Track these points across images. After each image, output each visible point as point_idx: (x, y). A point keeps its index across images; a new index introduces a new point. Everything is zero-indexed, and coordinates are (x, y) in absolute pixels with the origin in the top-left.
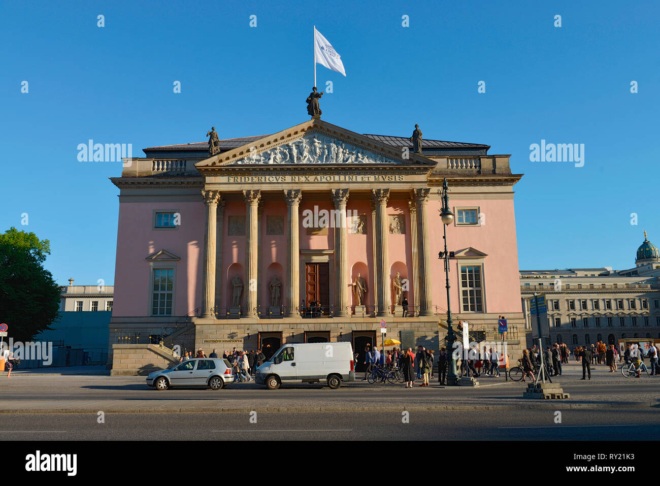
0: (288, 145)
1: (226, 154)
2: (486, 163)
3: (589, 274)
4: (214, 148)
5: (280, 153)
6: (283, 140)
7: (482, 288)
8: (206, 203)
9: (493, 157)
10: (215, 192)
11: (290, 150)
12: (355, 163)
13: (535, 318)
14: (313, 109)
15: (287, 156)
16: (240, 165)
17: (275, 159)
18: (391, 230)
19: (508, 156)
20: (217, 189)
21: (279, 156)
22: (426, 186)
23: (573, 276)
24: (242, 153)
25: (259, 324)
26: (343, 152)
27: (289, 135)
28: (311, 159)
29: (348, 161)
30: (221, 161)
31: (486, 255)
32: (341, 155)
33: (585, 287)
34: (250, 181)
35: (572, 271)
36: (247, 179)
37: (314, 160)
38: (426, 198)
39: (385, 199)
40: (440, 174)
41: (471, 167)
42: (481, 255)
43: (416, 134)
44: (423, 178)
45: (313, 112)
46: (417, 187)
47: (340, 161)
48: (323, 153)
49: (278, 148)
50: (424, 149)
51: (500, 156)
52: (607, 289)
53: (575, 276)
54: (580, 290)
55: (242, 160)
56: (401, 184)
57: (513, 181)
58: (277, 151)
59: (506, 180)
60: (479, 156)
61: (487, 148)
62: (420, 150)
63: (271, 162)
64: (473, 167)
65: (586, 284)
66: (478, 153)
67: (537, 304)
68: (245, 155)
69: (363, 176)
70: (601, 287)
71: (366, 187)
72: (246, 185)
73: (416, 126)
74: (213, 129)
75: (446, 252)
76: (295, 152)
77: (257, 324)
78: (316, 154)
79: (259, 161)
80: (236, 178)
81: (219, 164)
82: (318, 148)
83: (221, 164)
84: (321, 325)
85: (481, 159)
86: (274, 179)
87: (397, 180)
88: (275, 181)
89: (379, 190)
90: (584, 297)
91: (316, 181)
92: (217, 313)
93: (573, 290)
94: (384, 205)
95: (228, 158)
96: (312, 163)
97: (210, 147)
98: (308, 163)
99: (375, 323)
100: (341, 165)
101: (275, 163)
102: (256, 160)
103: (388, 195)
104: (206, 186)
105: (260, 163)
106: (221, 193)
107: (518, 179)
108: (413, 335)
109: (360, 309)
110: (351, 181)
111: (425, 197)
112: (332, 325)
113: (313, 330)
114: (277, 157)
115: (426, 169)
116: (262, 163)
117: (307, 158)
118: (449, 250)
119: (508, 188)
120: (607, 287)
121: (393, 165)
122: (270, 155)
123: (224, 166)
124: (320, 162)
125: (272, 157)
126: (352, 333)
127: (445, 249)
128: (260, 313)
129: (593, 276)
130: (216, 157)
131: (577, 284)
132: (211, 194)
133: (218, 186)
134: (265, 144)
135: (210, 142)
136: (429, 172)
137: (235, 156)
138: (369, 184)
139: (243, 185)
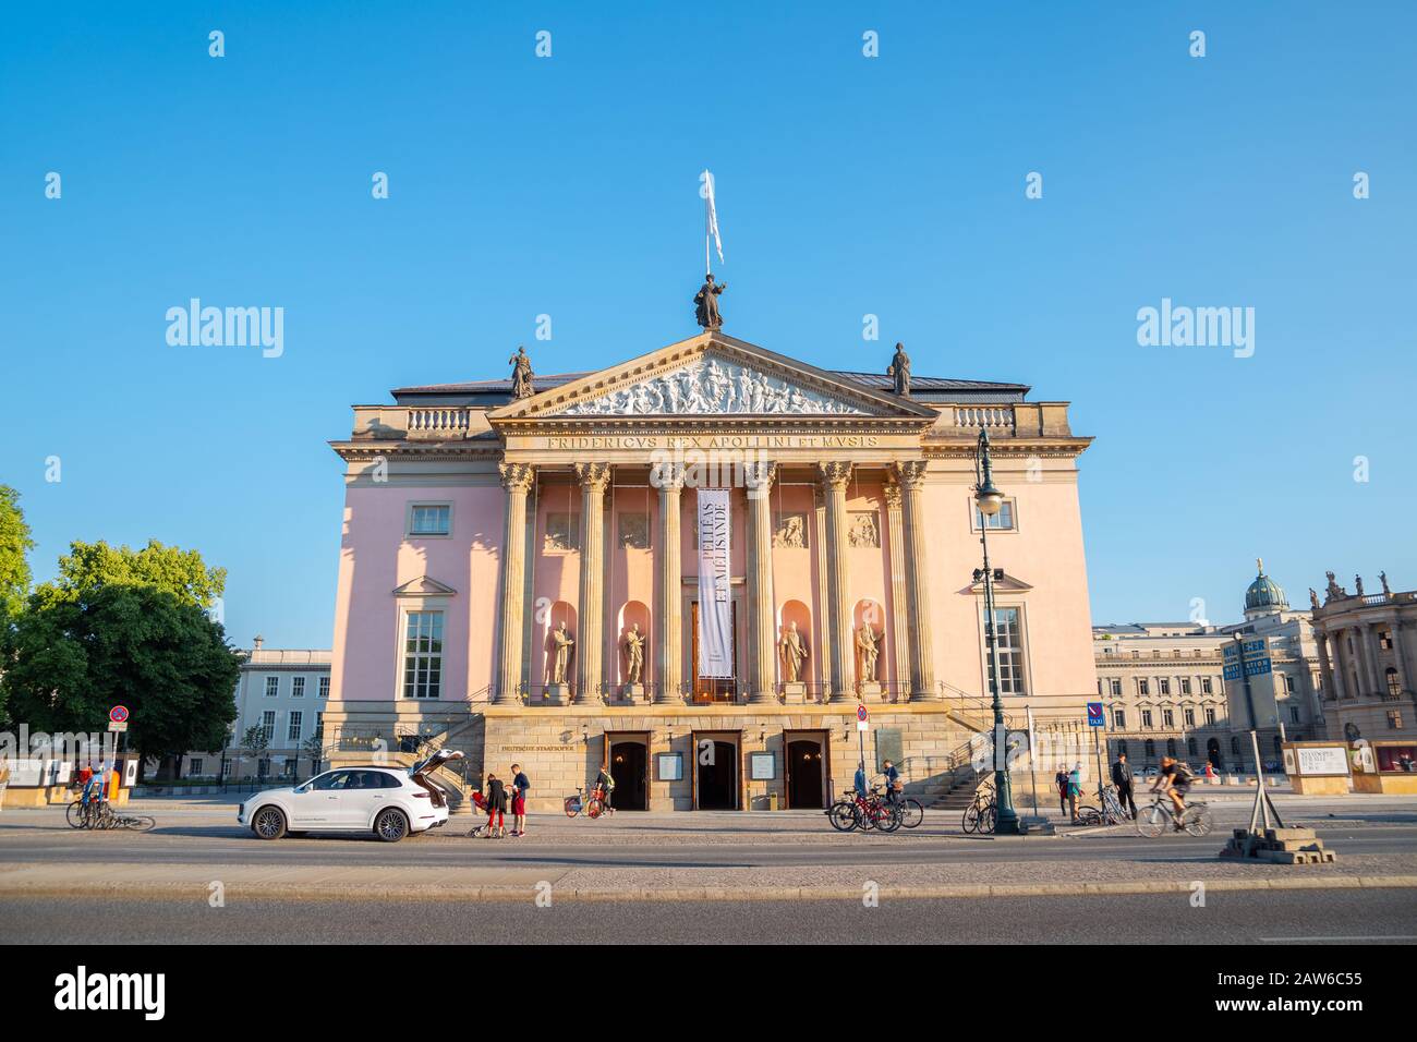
0: (660, 380)
1: (544, 397)
2: (1026, 418)
3: (1170, 632)
4: (522, 386)
5: (646, 394)
6: (652, 371)
7: (1022, 649)
8: (506, 488)
9: (1038, 405)
10: (524, 466)
11: (665, 388)
12: (787, 413)
13: (1240, 687)
14: (705, 314)
15: (659, 399)
16: (571, 417)
17: (636, 404)
18: (853, 541)
19: (1064, 404)
20: (527, 461)
21: (643, 399)
22: (917, 457)
23: (1142, 636)
24: (574, 394)
25: (606, 716)
26: (763, 393)
27: (664, 362)
28: (705, 406)
29: (774, 410)
30: (535, 409)
31: (1030, 587)
32: (759, 398)
33: (1166, 656)
34: (590, 447)
35: (1139, 627)
36: (584, 442)
37: (711, 408)
38: (920, 480)
39: (844, 480)
40: (943, 436)
41: (998, 425)
42: (1021, 587)
43: (898, 362)
44: (913, 441)
45: (707, 319)
46: (902, 457)
47: (759, 409)
48: (728, 394)
49: (642, 385)
50: (912, 391)
51: (1052, 404)
52: (1205, 659)
53: (1145, 636)
54: (1156, 660)
55: (575, 406)
56: (874, 453)
57: (1075, 449)
58: (641, 391)
59: (1063, 449)
60: (1012, 403)
61: (1024, 391)
62: (906, 390)
63: (629, 411)
64: (1002, 425)
65: (1166, 649)
66: (1008, 398)
67: (1242, 658)
68: (582, 398)
69: (802, 437)
70: (1193, 655)
71: (807, 458)
72: (582, 454)
73: (898, 347)
74: (521, 350)
75: (986, 570)
76: (674, 392)
77: (602, 716)
78: (712, 395)
79: (608, 408)
80: (563, 441)
81: (531, 415)
82: (716, 386)
83: (536, 414)
84: (725, 718)
85: (1016, 409)
86: (636, 442)
87: (866, 445)
88: (636, 446)
89: (833, 463)
90: (1164, 672)
91: (714, 446)
92: (525, 695)
93: (1146, 660)
94: (840, 492)
95: (548, 404)
96: (706, 413)
97: (515, 384)
98: (700, 412)
99: (826, 714)
100: (761, 416)
101: (637, 413)
102: (602, 408)
103: (849, 474)
104: (507, 455)
105: (608, 413)
106: (534, 468)
107: (1085, 447)
108: (900, 737)
109: (795, 690)
110: (779, 446)
111: (917, 476)
112: (745, 718)
113: (709, 729)
114: (641, 402)
115: (919, 425)
116: (611, 412)
117: (697, 405)
118: (993, 566)
119: (1068, 463)
120: (1203, 655)
121: (857, 416)
122: (627, 397)
123: (541, 418)
124: (720, 412)
125: (631, 401)
126: (784, 734)
127: (986, 563)
128: (607, 695)
129: (1176, 636)
130: (527, 400)
131: (1151, 650)
132: (516, 470)
133: (530, 455)
134: (618, 377)
135: (515, 375)
136: (923, 431)
137: (561, 399)
138: (814, 453)
139: (576, 454)
